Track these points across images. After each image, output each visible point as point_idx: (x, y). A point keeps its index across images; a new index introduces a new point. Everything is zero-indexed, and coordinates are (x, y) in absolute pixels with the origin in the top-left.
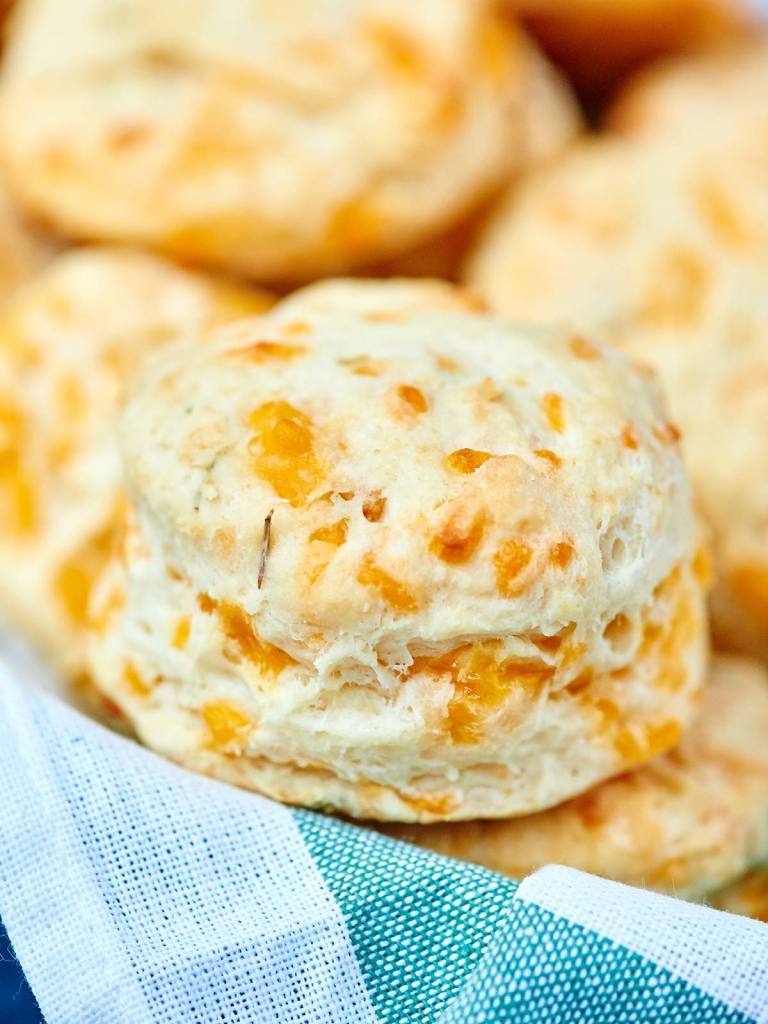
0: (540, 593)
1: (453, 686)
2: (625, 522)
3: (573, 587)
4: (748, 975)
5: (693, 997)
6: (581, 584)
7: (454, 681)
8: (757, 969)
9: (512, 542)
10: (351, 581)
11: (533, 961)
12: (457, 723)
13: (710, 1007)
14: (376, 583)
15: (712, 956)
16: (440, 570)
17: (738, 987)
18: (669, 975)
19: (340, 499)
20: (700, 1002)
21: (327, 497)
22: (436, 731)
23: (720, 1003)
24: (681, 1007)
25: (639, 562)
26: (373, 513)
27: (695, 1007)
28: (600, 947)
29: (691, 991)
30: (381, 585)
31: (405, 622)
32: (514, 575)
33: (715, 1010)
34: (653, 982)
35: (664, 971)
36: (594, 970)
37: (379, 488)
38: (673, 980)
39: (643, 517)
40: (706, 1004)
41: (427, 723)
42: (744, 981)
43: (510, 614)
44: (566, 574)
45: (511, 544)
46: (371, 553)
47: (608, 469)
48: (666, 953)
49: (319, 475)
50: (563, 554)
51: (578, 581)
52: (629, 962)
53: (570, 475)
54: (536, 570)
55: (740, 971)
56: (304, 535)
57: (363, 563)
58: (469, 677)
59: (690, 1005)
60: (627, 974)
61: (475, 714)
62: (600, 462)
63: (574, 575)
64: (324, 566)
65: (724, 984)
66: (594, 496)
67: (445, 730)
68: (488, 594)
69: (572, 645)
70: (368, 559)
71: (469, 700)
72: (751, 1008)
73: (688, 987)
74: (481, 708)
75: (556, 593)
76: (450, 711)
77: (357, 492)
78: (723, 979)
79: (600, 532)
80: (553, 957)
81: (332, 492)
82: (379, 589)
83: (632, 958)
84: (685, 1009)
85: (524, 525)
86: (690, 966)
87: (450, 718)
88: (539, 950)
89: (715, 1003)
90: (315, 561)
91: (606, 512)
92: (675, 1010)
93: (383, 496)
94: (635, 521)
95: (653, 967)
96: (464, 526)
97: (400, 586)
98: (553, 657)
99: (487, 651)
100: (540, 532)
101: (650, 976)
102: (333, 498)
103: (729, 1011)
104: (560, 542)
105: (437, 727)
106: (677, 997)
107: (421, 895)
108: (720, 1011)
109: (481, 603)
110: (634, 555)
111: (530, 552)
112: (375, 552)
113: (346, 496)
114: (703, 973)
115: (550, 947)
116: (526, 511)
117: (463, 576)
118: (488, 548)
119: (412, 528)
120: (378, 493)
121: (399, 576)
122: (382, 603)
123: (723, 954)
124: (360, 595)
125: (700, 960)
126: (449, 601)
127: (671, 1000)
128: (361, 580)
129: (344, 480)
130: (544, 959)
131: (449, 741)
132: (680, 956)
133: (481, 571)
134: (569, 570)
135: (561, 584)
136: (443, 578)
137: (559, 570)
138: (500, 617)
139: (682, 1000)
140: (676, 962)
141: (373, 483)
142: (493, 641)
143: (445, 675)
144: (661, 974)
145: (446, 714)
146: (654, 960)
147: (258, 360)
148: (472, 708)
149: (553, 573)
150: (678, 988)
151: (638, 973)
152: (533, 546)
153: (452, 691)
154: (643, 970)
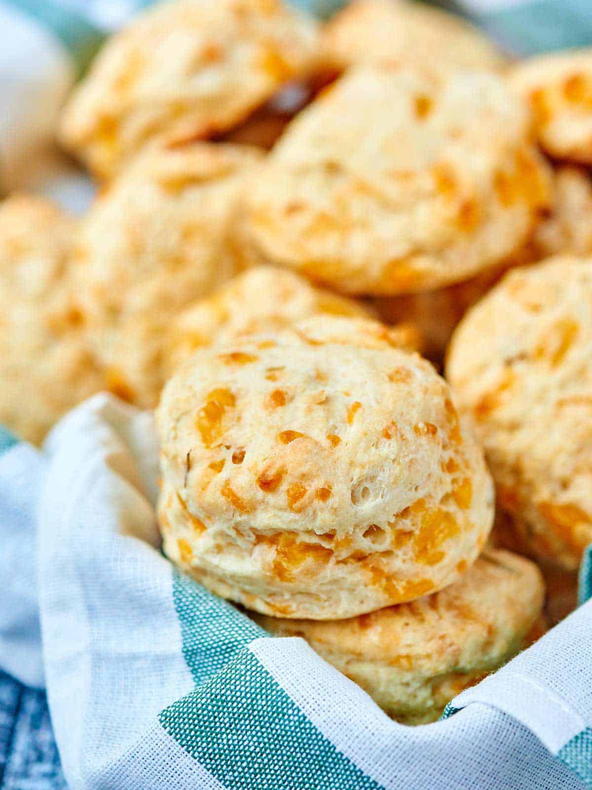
0: (311, 513)
1: (276, 552)
2: (372, 479)
3: (329, 511)
4: (337, 724)
5: (308, 726)
6: (335, 511)
7: (277, 550)
8: (342, 722)
9: (296, 484)
10: (218, 494)
11: (238, 683)
12: (279, 571)
13: (315, 733)
14: (229, 496)
15: (324, 709)
16: (260, 494)
17: (331, 728)
18: (299, 711)
19: (225, 448)
20: (311, 729)
21: (219, 446)
22: (268, 574)
23: (320, 733)
24: (301, 729)
25: (379, 500)
26: (238, 458)
27: (308, 731)
28: (272, 686)
29: (307, 723)
30: (231, 498)
31: (245, 517)
32: (295, 502)
33: (317, 736)
34: (290, 712)
35: (297, 708)
36: (264, 697)
37: (243, 445)
38: (300, 714)
39: (384, 477)
40: (314, 731)
41: (263, 569)
42: (335, 726)
43: (296, 521)
44: (325, 504)
45: (296, 485)
46: (228, 480)
47: (366, 450)
48: (302, 700)
49: (220, 434)
50: (324, 494)
51: (332, 508)
52: (282, 698)
53: (341, 452)
54: (307, 501)
55: (335, 721)
56: (206, 464)
57: (224, 485)
58: (283, 549)
59: (306, 729)
60: (279, 704)
61: (287, 568)
62: (363, 445)
63: (330, 505)
64: (208, 483)
65: (324, 724)
66: (352, 464)
67: (275, 574)
68: (285, 510)
69: (337, 539)
70: (227, 483)
71: (284, 560)
72: (335, 741)
73: (307, 720)
74: (289, 565)
75: (319, 513)
76: (275, 565)
77: (232, 446)
78: (325, 721)
79: (352, 483)
80: (248, 684)
81: (222, 444)
82: (229, 500)
83: (284, 697)
84: (303, 731)
85: (304, 476)
86: (311, 710)
87: (275, 568)
88: (243, 678)
89: (318, 732)
90: (206, 480)
91: (356, 473)
92: (298, 730)
93: (243, 450)
94: (378, 478)
95: (293, 704)
96: (271, 473)
97: (239, 499)
98: (330, 544)
99: (291, 537)
100: (312, 481)
101: (290, 708)
102: (222, 447)
103: (324, 739)
104: (321, 487)
105: (269, 572)
106: (300, 724)
107: (218, 649)
108: (320, 737)
109: (280, 513)
110: (376, 496)
111: (305, 491)
112: (231, 480)
113: (228, 448)
114: (316, 715)
115: (248, 678)
116: (305, 469)
117: (271, 498)
118: (284, 487)
119: (249, 470)
120: (242, 448)
121: (239, 495)
122: (232, 507)
123: (329, 709)
124: (222, 500)
125: (317, 708)
126: (265, 510)
127: (297, 723)
128: (223, 493)
129: (230, 438)
130: (243, 683)
131: (278, 579)
132: (308, 703)
133: (280, 498)
134: (327, 503)
135: (322, 510)
136: (262, 498)
137: (321, 502)
138: (290, 522)
139: (302, 725)
140: (305, 706)
141: (240, 442)
142: (293, 533)
143: (274, 546)
144: (295, 709)
145: (273, 566)
146: (294, 701)
147: (227, 363)
148: (285, 565)
149: (318, 503)
150: (302, 719)
151: (285, 705)
152: (307, 488)
153: (275, 555)
154: (288, 705)
